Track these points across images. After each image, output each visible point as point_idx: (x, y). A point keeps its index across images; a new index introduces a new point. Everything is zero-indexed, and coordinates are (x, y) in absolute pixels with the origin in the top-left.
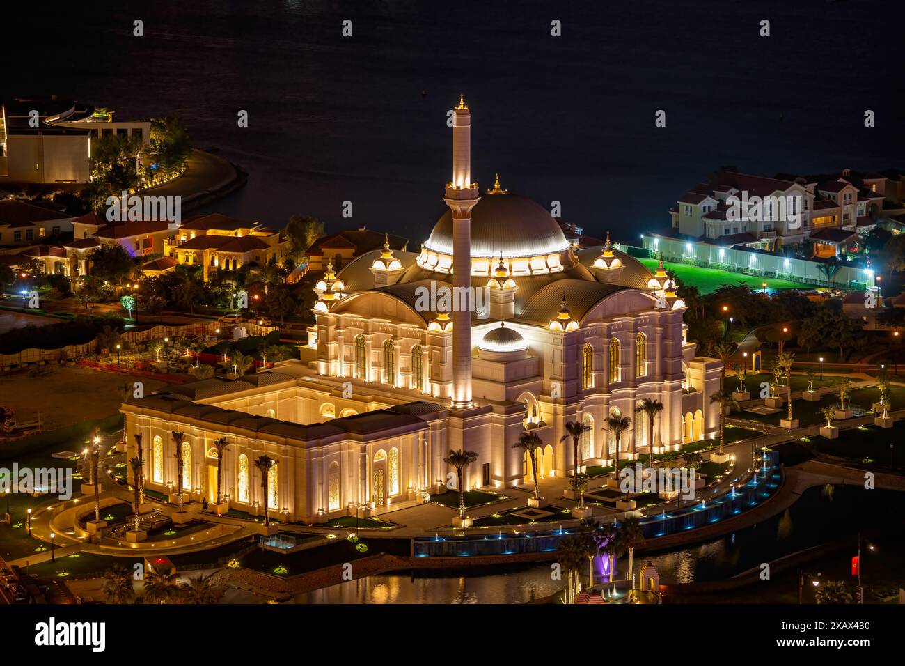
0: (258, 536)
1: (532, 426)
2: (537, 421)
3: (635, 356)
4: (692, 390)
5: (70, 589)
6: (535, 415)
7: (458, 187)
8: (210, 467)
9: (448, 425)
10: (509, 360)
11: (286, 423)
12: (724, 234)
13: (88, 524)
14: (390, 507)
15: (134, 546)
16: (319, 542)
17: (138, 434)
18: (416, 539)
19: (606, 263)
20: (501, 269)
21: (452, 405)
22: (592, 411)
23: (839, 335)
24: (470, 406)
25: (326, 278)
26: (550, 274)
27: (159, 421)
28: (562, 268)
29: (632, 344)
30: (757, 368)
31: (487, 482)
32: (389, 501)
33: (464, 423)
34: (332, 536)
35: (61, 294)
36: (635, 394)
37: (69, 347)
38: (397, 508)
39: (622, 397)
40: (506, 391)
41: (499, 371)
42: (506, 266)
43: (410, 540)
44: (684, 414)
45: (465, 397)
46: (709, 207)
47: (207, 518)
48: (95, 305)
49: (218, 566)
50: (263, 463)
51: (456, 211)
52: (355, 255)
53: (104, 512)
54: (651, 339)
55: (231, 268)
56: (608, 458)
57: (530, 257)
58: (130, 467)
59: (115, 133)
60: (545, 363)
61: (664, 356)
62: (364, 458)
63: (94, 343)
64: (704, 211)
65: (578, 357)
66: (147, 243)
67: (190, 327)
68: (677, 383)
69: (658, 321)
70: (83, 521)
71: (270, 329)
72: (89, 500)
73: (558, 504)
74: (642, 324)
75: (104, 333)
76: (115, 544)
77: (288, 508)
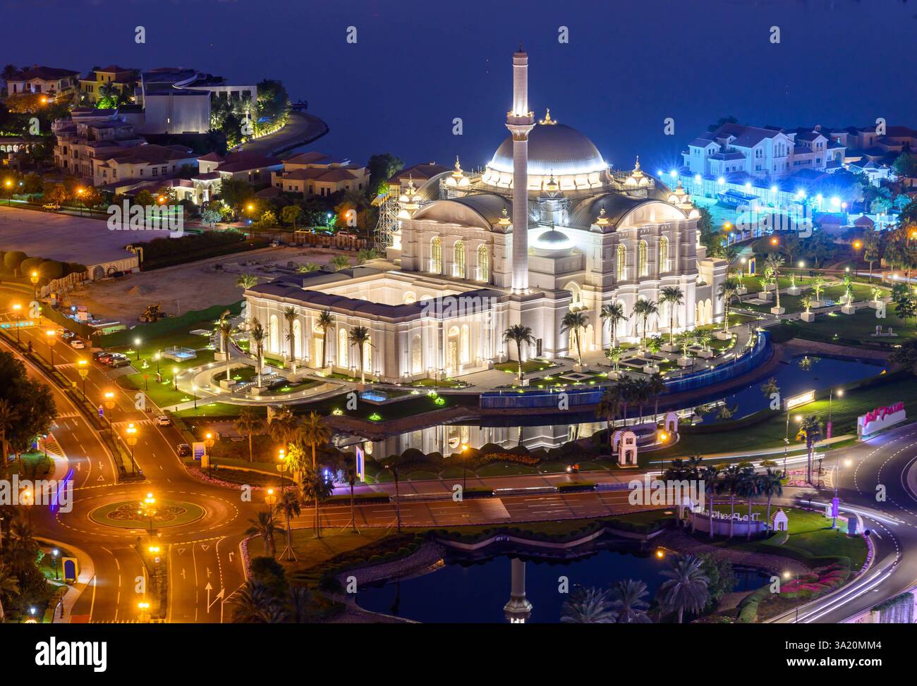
0: (356, 392)
1: (577, 309)
2: (580, 306)
3: (659, 256)
4: (703, 284)
6: (578, 300)
7: (517, 115)
8: (316, 339)
9: (509, 308)
10: (557, 256)
11: (378, 304)
13: (221, 381)
14: (462, 372)
15: (258, 399)
16: (406, 397)
18: (483, 395)
19: (635, 181)
20: (552, 183)
21: (512, 291)
22: (624, 298)
23: (814, 247)
24: (527, 293)
25: (408, 193)
26: (591, 189)
27: (275, 303)
28: (600, 184)
29: (657, 246)
30: (752, 272)
31: (539, 354)
32: (461, 367)
33: (521, 306)
34: (415, 392)
36: (658, 286)
38: (467, 372)
39: (648, 288)
40: (555, 281)
41: (550, 265)
42: (556, 181)
43: (479, 396)
44: (697, 302)
45: (523, 285)
46: (714, 150)
50: (358, 336)
51: (516, 135)
53: (233, 373)
54: (672, 242)
55: (326, 195)
56: (637, 335)
57: (575, 175)
59: (229, 94)
60: (587, 259)
61: (682, 255)
62: (441, 332)
64: (710, 153)
65: (613, 254)
66: (257, 176)
68: (692, 277)
69: (677, 227)
70: (219, 378)
72: (222, 364)
73: (597, 369)
74: (664, 230)
76: (244, 397)
77: (380, 370)
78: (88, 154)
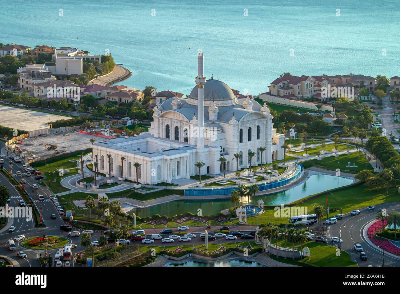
0: (134, 188)
2: (224, 153)
4: (275, 144)
5: (75, 203)
7: (200, 78)
12: (285, 95)
15: (95, 190)
17: (96, 155)
18: (185, 190)
19: (247, 103)
28: (233, 104)
29: (256, 129)
30: (296, 138)
31: (208, 172)
35: (72, 110)
37: (75, 127)
43: (183, 190)
45: (202, 145)
46: (281, 86)
47: (118, 182)
48: (83, 113)
49: (121, 197)
50: (136, 165)
52: (166, 99)
53: (85, 179)
54: (262, 128)
55: (126, 102)
58: (94, 165)
59: (90, 59)
61: (266, 133)
63: (82, 125)
64: (279, 87)
65: (238, 133)
66: (100, 94)
67: (113, 121)
69: (264, 122)
70: (79, 182)
71: (139, 122)
73: (231, 180)
75: (86, 122)
76: (90, 190)
78: (32, 83)
